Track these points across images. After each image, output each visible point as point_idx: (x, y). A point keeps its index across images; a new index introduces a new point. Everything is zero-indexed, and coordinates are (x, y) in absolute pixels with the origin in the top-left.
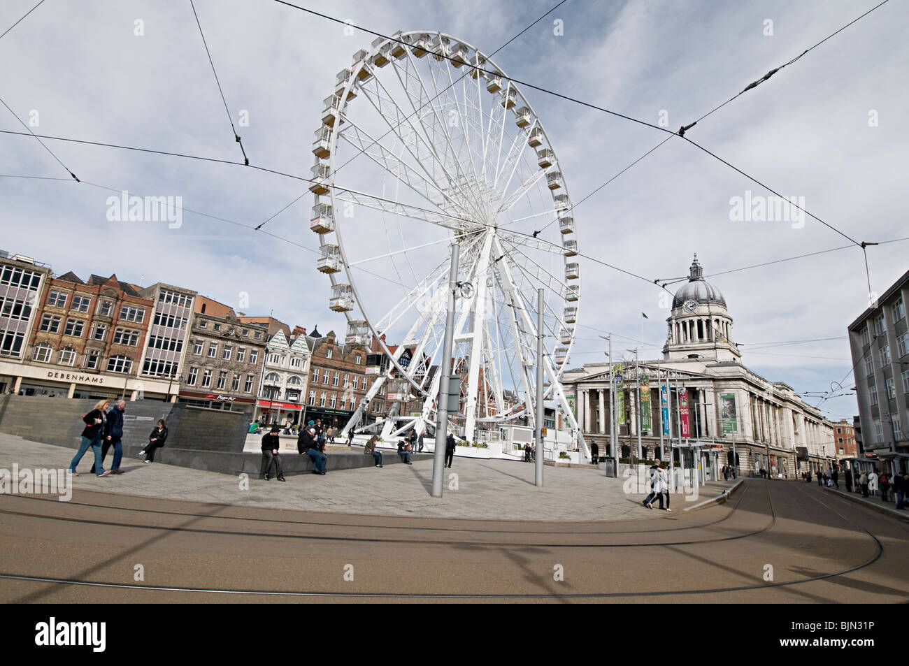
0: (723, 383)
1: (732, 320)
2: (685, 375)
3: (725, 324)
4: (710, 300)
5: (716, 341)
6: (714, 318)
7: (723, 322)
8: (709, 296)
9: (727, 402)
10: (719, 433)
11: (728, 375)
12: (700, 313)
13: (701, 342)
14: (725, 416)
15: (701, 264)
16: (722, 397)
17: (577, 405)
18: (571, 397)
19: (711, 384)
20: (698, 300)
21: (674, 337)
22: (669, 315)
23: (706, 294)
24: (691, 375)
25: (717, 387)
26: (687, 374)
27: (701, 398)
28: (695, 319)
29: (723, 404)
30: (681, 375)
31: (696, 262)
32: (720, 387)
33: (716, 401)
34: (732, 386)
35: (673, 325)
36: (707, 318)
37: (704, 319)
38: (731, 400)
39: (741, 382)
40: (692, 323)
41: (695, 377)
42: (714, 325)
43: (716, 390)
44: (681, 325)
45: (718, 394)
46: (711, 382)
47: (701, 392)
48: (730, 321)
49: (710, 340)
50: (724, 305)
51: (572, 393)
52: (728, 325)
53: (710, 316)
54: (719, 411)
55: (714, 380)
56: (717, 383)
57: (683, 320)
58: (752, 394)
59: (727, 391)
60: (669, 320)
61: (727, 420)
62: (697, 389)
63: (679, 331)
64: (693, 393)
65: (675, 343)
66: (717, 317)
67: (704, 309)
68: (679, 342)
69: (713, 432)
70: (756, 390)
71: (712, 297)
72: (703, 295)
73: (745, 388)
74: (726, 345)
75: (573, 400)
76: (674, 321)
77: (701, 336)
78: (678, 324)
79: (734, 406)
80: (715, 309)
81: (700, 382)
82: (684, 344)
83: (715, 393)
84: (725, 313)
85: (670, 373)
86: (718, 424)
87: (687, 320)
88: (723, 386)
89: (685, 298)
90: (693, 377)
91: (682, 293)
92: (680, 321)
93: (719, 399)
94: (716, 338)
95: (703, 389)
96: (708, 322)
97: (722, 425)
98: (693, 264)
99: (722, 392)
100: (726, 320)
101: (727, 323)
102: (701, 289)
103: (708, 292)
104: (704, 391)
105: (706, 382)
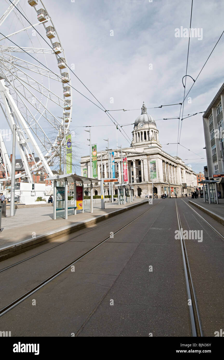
0: (151, 156)
1: (158, 131)
2: (135, 154)
3: (155, 133)
4: (149, 122)
5: (151, 140)
6: (151, 130)
7: (154, 132)
8: (149, 120)
9: (153, 165)
10: (149, 179)
11: (153, 152)
12: (145, 128)
13: (146, 141)
14: (152, 171)
15: (146, 106)
16: (151, 163)
17: (88, 173)
18: (85, 169)
19: (146, 157)
20: (145, 123)
21: (135, 140)
22: (133, 130)
23: (148, 120)
24: (137, 154)
25: (148, 158)
26: (135, 153)
27: (142, 164)
28: (143, 131)
29: (151, 166)
30: (133, 154)
31: (144, 105)
32: (149, 158)
33: (148, 165)
34: (155, 157)
35: (134, 134)
36: (148, 130)
37: (147, 131)
38: (154, 164)
39: (158, 155)
40: (142, 133)
41: (139, 154)
42: (151, 132)
43: (148, 159)
44: (137, 134)
45: (149, 161)
46: (146, 156)
47: (142, 161)
48: (157, 132)
49: (149, 140)
50: (155, 124)
51: (86, 167)
52: (157, 133)
53: (149, 129)
54: (149, 169)
55: (147, 155)
56: (148, 156)
57: (138, 132)
58: (163, 161)
59: (152, 160)
60: (133, 132)
61: (152, 173)
62: (140, 160)
63: (137, 137)
64: (139, 162)
65: (135, 142)
66: (152, 130)
67: (147, 126)
68: (137, 142)
69: (147, 179)
70: (165, 159)
71: (150, 121)
72: (147, 120)
73: (160, 158)
74: (155, 142)
75: (86, 171)
76: (134, 133)
77: (145, 138)
78: (136, 134)
79: (155, 166)
80: (152, 126)
81: (141, 156)
82: (139, 142)
83: (148, 161)
84: (155, 128)
85: (128, 153)
86: (149, 175)
87: (140, 132)
88: (151, 158)
89: (139, 122)
90: (138, 155)
91: (138, 119)
92: (137, 132)
93: (149, 164)
94: (151, 139)
95: (142, 160)
96: (148, 132)
97: (150, 176)
98: (143, 106)
99: (151, 161)
100: (156, 131)
101: (156, 132)
102: (146, 117)
103: (148, 118)
104: (143, 160)
105: (144, 156)
